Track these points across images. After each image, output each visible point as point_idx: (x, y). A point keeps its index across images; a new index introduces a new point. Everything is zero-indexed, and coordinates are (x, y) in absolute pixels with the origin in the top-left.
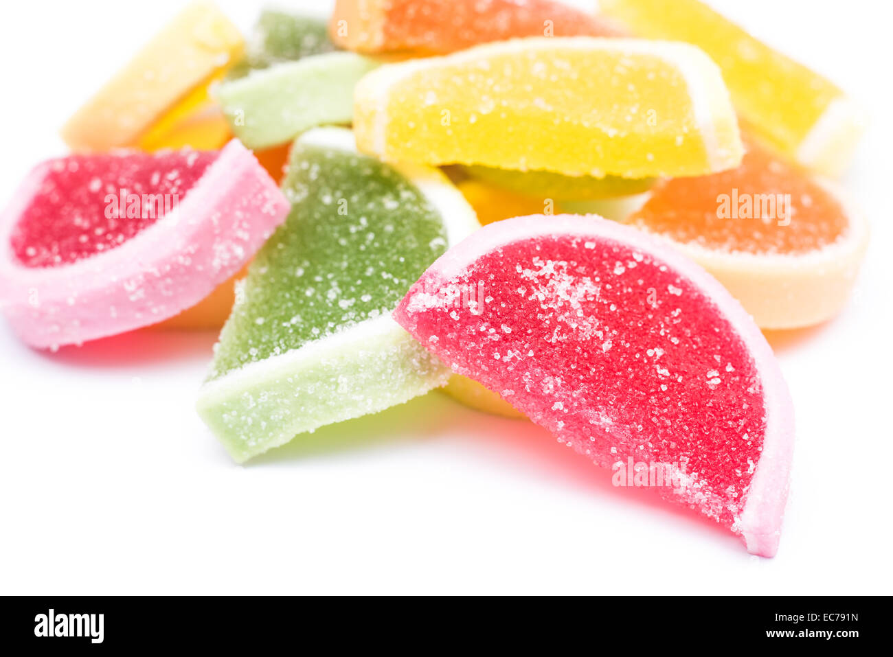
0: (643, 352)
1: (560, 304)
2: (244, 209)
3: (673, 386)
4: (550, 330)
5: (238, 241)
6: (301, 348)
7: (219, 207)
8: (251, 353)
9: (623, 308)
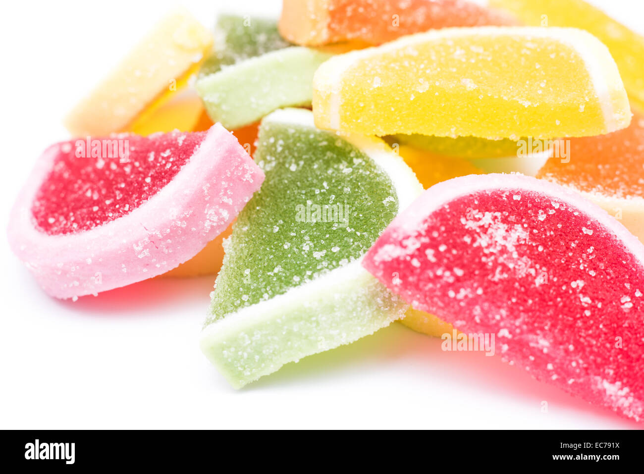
0: (568, 284)
1: (499, 248)
2: (229, 180)
3: (594, 311)
4: (493, 270)
5: (224, 205)
6: (285, 293)
7: (208, 179)
8: (243, 299)
9: (548, 248)
